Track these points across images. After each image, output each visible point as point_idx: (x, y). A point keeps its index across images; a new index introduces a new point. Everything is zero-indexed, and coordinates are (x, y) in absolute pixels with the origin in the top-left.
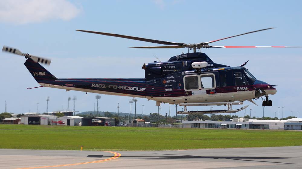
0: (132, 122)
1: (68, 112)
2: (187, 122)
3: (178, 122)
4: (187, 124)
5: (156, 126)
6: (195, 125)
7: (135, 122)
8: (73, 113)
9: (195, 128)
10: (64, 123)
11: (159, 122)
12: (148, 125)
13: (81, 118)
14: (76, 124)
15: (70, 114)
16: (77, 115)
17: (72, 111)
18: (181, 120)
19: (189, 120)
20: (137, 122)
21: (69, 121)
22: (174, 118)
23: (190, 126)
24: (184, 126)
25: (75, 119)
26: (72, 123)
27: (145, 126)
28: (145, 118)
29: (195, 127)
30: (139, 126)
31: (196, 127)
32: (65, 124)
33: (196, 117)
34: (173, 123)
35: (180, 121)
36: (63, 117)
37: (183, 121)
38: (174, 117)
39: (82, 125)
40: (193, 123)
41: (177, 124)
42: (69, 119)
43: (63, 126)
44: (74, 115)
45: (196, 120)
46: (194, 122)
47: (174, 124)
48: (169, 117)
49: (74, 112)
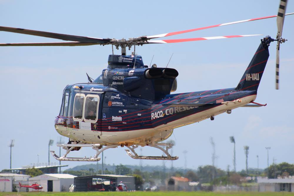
0: (166, 182)
1: (48, 166)
2: (266, 180)
3: (250, 181)
4: (268, 185)
5: (210, 189)
6: (283, 186)
7: (172, 182)
8: (59, 168)
9: (282, 192)
10: (41, 188)
11: (216, 182)
12: (196, 188)
13: (72, 177)
14: (63, 190)
15: (53, 170)
16: (65, 172)
17: (56, 166)
18: (256, 177)
19: (271, 177)
20: (176, 183)
21: (50, 183)
22: (243, 174)
23: (272, 189)
24: (263, 189)
25: (62, 180)
26: (56, 187)
27: (190, 189)
28: (191, 176)
29: (281, 190)
30: (179, 189)
31: (284, 190)
32: (42, 190)
33: (283, 171)
34: (240, 182)
35: (254, 178)
36: (39, 177)
37: (260, 180)
38: (243, 171)
39: (76, 190)
40: (279, 184)
41: (248, 184)
42: (50, 179)
43: (40, 193)
44: (60, 173)
45: (283, 178)
46: (280, 180)
47: (243, 184)
48: (234, 172)
49: (60, 167)
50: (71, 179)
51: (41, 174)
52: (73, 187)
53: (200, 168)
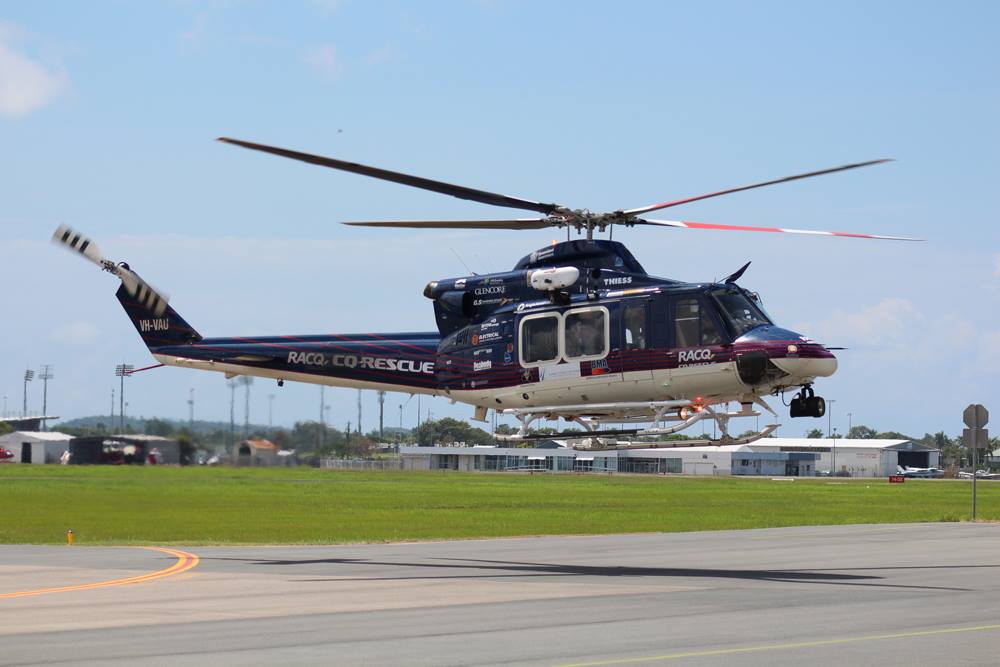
0: (236, 450)
1: (24, 418)
2: (416, 449)
3: (385, 451)
4: (414, 457)
5: (315, 463)
6: (443, 460)
7: (245, 450)
8: (42, 422)
9: (441, 470)
10: (12, 456)
11: (326, 451)
12: (288, 462)
13: (68, 437)
14: (49, 460)
15: (32, 425)
16: (54, 430)
17: (39, 417)
18: (396, 443)
19: (423, 443)
20: (253, 452)
21: (27, 449)
22: (374, 438)
23: (426, 465)
24: (408, 465)
25: (47, 443)
26: (37, 455)
27: (278, 461)
28: (280, 438)
29: (440, 467)
30: (259, 462)
31: (446, 467)
32: (13, 459)
33: (446, 433)
34: (369, 453)
35: (392, 446)
36: (7, 437)
37: (404, 449)
38: (374, 433)
39: (72, 461)
40: (437, 455)
41: (383, 456)
42: (28, 441)
43: (7, 465)
44: (45, 429)
45: (444, 446)
46: (438, 449)
47: (374, 456)
48: (358, 434)
49: (44, 419)
50: (64, 441)
51: (12, 432)
52: (67, 456)
53: (297, 425)
